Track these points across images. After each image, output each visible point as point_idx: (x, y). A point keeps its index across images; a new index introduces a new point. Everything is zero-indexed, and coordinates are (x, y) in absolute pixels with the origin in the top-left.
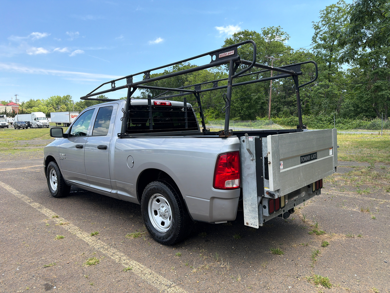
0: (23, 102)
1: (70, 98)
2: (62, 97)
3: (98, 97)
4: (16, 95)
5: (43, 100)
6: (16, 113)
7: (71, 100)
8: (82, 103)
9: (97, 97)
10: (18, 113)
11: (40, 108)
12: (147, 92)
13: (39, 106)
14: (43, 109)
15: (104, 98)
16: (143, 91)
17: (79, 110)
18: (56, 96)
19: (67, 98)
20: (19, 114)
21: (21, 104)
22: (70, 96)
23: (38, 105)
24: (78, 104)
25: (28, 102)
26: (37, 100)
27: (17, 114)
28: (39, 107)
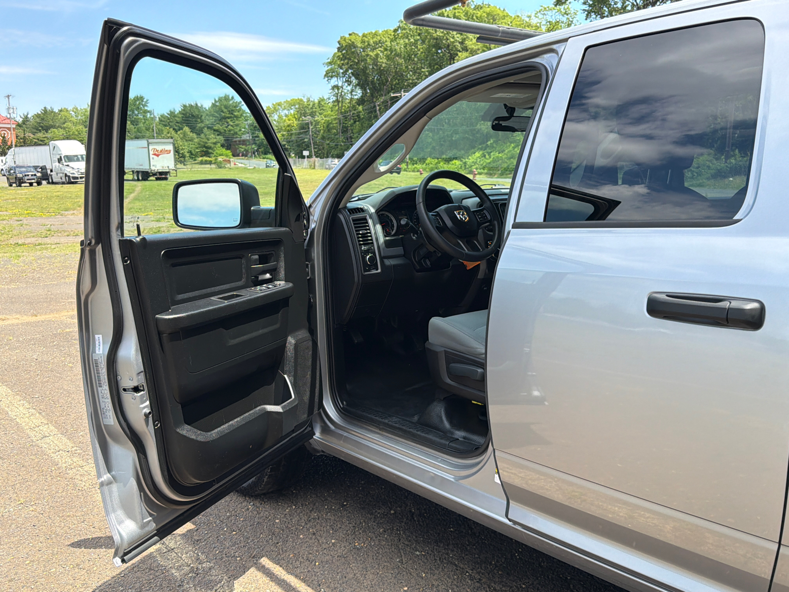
0: (26, 114)
1: (144, 106)
3: (217, 100)
4: (8, 96)
5: (76, 110)
6: (9, 143)
7: (146, 108)
8: (175, 116)
9: (214, 102)
10: (14, 144)
11: (69, 131)
12: (349, 85)
13: (65, 125)
14: (76, 133)
15: (231, 102)
16: (336, 83)
17: (169, 135)
20: (16, 146)
21: (21, 120)
22: (145, 100)
23: (64, 123)
24: (163, 119)
25: (38, 116)
26: (60, 109)
27: (12, 145)
28: (64, 128)
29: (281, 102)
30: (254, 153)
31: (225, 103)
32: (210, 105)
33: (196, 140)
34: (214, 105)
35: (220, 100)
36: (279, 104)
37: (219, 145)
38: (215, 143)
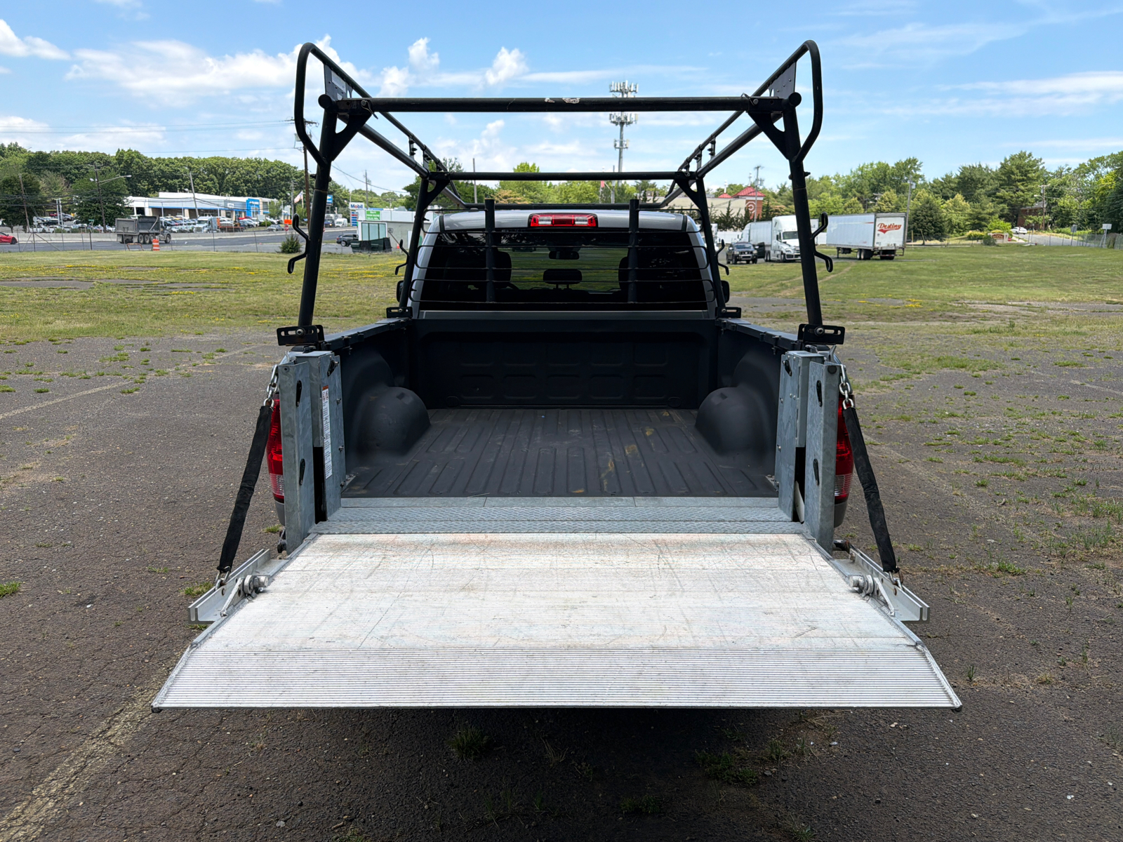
0: (783, 184)
1: (915, 170)
2: (892, 165)
3: (1008, 159)
4: (758, 167)
5: (838, 178)
6: (751, 218)
7: (918, 173)
8: (950, 182)
9: (1003, 162)
10: (756, 218)
11: (824, 202)
13: (821, 196)
14: (832, 204)
15: (1027, 161)
17: (928, 205)
18: (876, 162)
19: (908, 168)
20: (758, 220)
21: (778, 190)
22: (918, 163)
23: (821, 193)
24: (935, 185)
26: (821, 177)
27: (753, 219)
28: (819, 199)
29: (1103, 158)
30: (1046, 225)
31: (1018, 162)
32: (999, 166)
33: (969, 211)
34: (1003, 166)
35: (1012, 159)
36: (1100, 160)
37: (997, 216)
38: (991, 214)
